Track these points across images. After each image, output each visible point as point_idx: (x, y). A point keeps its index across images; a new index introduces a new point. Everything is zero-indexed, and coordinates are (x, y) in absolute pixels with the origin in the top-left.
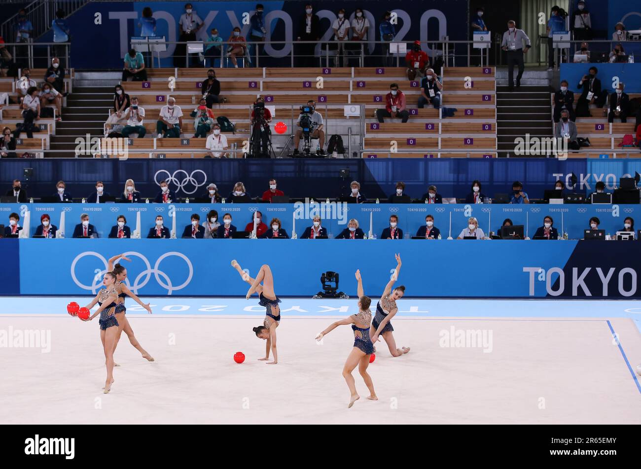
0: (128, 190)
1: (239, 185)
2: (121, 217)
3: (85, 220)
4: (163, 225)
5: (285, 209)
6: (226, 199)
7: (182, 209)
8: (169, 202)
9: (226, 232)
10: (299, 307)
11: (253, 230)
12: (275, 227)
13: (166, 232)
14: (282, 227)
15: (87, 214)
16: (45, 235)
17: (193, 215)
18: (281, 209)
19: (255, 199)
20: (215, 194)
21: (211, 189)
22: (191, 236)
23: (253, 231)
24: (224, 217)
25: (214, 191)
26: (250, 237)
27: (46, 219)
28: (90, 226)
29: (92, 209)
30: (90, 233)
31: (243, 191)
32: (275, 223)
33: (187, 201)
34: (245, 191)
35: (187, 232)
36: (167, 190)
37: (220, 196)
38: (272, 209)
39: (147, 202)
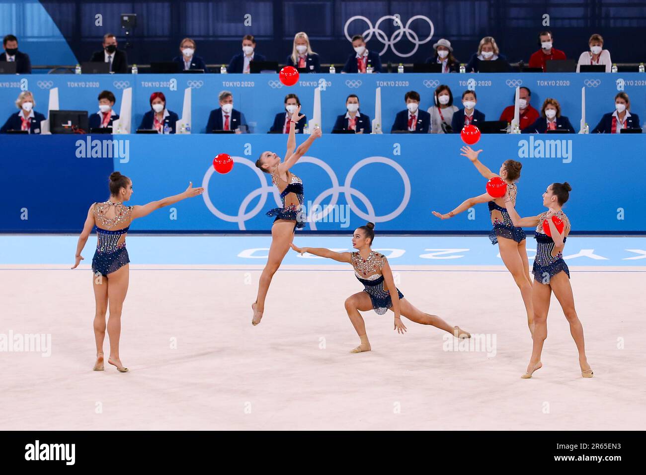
0: (298, 52)
1: (487, 41)
2: (291, 96)
3: (226, 102)
4: (359, 110)
5: (568, 83)
6: (466, 65)
7: (391, 83)
8: (370, 71)
9: (468, 122)
10: (592, 251)
11: (513, 118)
12: (551, 113)
13: (364, 123)
14: (563, 114)
15: (230, 92)
16: (157, 129)
17: (408, 93)
18: (561, 83)
19: (517, 64)
20: (448, 56)
21: (441, 49)
22: (407, 129)
23: (513, 121)
24: (463, 96)
25: (446, 53)
26: (508, 131)
27: (158, 99)
28: (235, 114)
29: (237, 84)
30: (234, 126)
31: (494, 52)
32: (549, 106)
33: (401, 70)
34: (497, 52)
35: (401, 123)
36: (365, 51)
37: (457, 61)
38: (546, 83)
39: (332, 70)
